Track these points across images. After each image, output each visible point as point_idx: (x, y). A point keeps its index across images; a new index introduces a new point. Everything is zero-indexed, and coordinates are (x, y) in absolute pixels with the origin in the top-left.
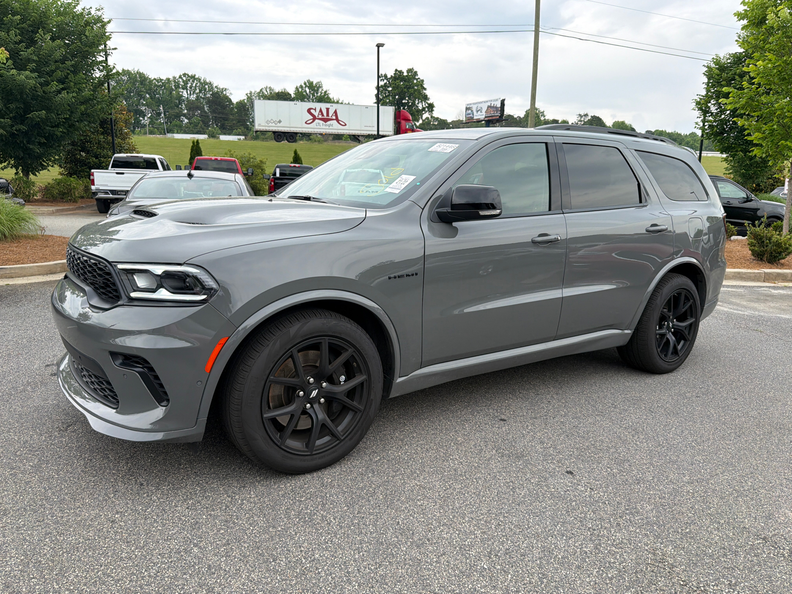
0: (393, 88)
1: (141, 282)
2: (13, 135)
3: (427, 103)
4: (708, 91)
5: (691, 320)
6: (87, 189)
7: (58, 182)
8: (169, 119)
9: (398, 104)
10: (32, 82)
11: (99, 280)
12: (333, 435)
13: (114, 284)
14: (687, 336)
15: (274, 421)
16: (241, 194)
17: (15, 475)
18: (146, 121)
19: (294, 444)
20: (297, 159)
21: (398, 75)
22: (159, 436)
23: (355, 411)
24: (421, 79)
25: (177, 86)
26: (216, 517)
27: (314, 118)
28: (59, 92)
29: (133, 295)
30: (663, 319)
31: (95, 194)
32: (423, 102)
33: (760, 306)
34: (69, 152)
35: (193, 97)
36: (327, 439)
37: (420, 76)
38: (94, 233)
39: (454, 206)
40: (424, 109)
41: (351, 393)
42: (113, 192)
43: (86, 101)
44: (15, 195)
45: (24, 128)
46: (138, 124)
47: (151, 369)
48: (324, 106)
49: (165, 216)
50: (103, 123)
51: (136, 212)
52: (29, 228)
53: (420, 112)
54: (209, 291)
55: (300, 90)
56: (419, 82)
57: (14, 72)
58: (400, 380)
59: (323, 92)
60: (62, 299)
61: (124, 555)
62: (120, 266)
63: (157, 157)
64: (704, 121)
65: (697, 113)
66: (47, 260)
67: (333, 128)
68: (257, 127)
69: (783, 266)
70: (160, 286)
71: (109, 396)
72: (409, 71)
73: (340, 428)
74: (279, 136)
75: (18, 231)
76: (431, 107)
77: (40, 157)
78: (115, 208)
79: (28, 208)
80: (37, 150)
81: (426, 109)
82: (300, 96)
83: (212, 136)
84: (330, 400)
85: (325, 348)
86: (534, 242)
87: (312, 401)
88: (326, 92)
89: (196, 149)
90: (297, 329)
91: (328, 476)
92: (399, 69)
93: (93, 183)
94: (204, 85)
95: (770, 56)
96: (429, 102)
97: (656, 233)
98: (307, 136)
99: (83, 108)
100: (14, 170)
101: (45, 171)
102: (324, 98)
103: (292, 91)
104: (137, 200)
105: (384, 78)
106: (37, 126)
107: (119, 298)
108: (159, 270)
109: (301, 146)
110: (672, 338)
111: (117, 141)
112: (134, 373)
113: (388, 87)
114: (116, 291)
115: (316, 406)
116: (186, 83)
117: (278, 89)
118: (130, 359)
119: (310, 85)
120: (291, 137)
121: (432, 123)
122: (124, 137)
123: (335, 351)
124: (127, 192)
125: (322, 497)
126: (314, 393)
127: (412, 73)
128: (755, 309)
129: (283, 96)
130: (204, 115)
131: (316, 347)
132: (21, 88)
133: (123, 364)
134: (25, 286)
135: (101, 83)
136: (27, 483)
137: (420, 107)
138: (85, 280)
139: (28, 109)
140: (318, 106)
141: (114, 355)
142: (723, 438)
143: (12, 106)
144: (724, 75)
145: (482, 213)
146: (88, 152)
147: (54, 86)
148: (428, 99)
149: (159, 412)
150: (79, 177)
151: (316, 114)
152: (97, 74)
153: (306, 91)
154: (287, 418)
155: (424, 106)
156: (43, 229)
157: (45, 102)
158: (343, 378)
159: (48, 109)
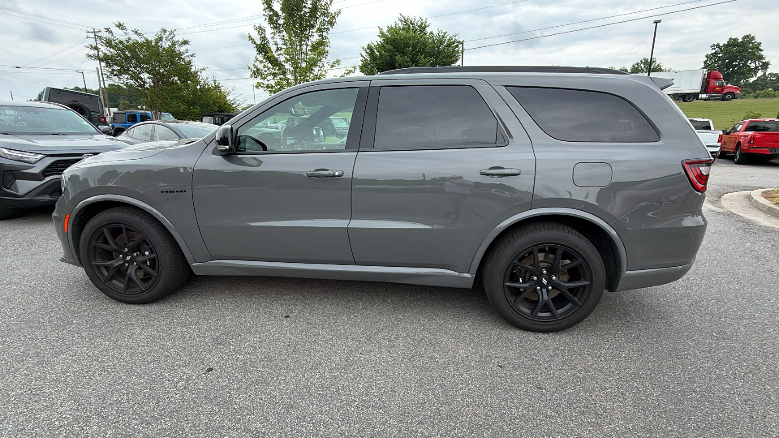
0: (724, 54)
3: (761, 62)
21: (732, 42)
24: (758, 42)
32: (757, 62)
40: (757, 68)
53: (753, 71)
55: (636, 66)
56: (756, 45)
59: (656, 65)
72: (745, 37)
76: (765, 65)
81: (760, 68)
82: (635, 70)
88: (658, 65)
92: (733, 38)
96: (764, 61)
102: (656, 69)
105: (715, 47)
113: (719, 54)
119: (646, 62)
121: (768, 79)
127: (749, 38)
137: (753, 66)
148: (764, 59)
153: (641, 67)
155: (757, 65)
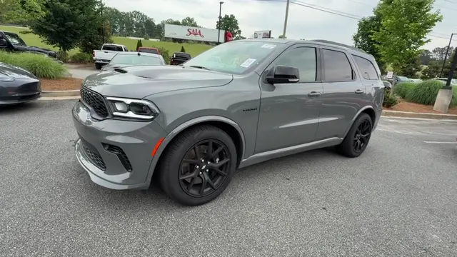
0: (224, 23)
1: (119, 107)
2: (58, 32)
4: (359, 32)
5: (368, 134)
6: (92, 58)
7: (79, 55)
8: (128, 30)
9: (226, 29)
10: (67, 8)
11: (97, 105)
12: (211, 186)
13: (105, 107)
14: (365, 141)
15: (184, 181)
16: (162, 64)
17: (51, 201)
18: (117, 30)
19: (193, 192)
20: (183, 50)
21: (227, 17)
22: (126, 187)
23: (223, 176)
25: (132, 16)
26: (155, 229)
27: (191, 33)
28: (80, 14)
29: (115, 114)
30: (357, 133)
31: (95, 61)
32: (237, 29)
33: (386, 127)
34: (84, 41)
35: (138, 21)
36: (209, 189)
37: (236, 18)
38: (95, 79)
39: (275, 76)
41: (221, 168)
42: (103, 60)
43: (91, 19)
44: (59, 59)
45: (63, 29)
46: (114, 32)
47: (123, 153)
48: (195, 28)
49: (131, 73)
50: (99, 30)
51: (116, 70)
52: (65, 74)
53: (235, 34)
54: (155, 115)
55: (184, 21)
56: (235, 21)
57: (59, 3)
58: (244, 160)
60: (78, 111)
61: (108, 252)
62: (108, 98)
63: (123, 46)
64: (356, 45)
65: (354, 41)
66: (72, 89)
67: (198, 38)
68: (166, 36)
69: (392, 109)
70: (129, 110)
71: (101, 164)
72: (232, 16)
73: (215, 184)
74: (175, 40)
75: (59, 75)
76: (240, 32)
77: (71, 43)
78: (104, 68)
79: (64, 65)
80: (69, 40)
81: (238, 33)
82: (184, 24)
83: (146, 38)
84: (211, 170)
85: (211, 144)
86: (309, 96)
87: (202, 171)
88: (195, 23)
89: (140, 44)
90: (198, 135)
91: (209, 207)
92: (227, 15)
93: (94, 55)
94: (143, 17)
95: (393, 17)
96: (239, 30)
97: (359, 94)
98: (186, 41)
99: (90, 22)
100: (59, 48)
101: (72, 50)
102: (195, 25)
103: (181, 21)
104: (115, 64)
106: (69, 29)
107: (107, 115)
108: (129, 101)
109: (184, 45)
110: (359, 142)
111: (105, 38)
112: (114, 154)
113: (222, 22)
114: (106, 111)
115: (204, 173)
116: (135, 15)
117: (175, 20)
118: (112, 147)
119: (189, 19)
120: (180, 41)
122: (108, 36)
123: (215, 147)
124: (109, 61)
125: (207, 219)
126: (204, 167)
127: (233, 17)
128: (385, 128)
129: (177, 23)
130: (143, 30)
131: (206, 144)
132: (62, 11)
133: (108, 150)
134: (61, 101)
135: (98, 12)
136: (58, 206)
137: (235, 31)
138: (89, 104)
139: (65, 20)
140: (192, 28)
141: (104, 144)
142: (389, 192)
143: (58, 19)
144: (366, 26)
145: (290, 80)
146: (92, 42)
147: (77, 11)
148: (239, 28)
149: (127, 175)
150: (88, 53)
151: (191, 31)
152: (97, 7)
153: (187, 22)
154: (190, 179)
155: (237, 31)
156: (71, 75)
157: (73, 18)
158: (218, 160)
159: (74, 21)
